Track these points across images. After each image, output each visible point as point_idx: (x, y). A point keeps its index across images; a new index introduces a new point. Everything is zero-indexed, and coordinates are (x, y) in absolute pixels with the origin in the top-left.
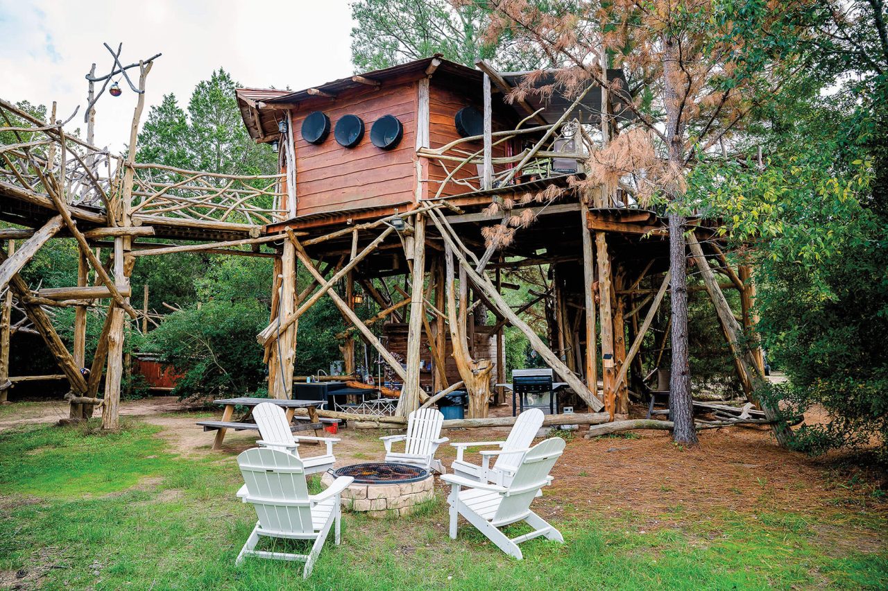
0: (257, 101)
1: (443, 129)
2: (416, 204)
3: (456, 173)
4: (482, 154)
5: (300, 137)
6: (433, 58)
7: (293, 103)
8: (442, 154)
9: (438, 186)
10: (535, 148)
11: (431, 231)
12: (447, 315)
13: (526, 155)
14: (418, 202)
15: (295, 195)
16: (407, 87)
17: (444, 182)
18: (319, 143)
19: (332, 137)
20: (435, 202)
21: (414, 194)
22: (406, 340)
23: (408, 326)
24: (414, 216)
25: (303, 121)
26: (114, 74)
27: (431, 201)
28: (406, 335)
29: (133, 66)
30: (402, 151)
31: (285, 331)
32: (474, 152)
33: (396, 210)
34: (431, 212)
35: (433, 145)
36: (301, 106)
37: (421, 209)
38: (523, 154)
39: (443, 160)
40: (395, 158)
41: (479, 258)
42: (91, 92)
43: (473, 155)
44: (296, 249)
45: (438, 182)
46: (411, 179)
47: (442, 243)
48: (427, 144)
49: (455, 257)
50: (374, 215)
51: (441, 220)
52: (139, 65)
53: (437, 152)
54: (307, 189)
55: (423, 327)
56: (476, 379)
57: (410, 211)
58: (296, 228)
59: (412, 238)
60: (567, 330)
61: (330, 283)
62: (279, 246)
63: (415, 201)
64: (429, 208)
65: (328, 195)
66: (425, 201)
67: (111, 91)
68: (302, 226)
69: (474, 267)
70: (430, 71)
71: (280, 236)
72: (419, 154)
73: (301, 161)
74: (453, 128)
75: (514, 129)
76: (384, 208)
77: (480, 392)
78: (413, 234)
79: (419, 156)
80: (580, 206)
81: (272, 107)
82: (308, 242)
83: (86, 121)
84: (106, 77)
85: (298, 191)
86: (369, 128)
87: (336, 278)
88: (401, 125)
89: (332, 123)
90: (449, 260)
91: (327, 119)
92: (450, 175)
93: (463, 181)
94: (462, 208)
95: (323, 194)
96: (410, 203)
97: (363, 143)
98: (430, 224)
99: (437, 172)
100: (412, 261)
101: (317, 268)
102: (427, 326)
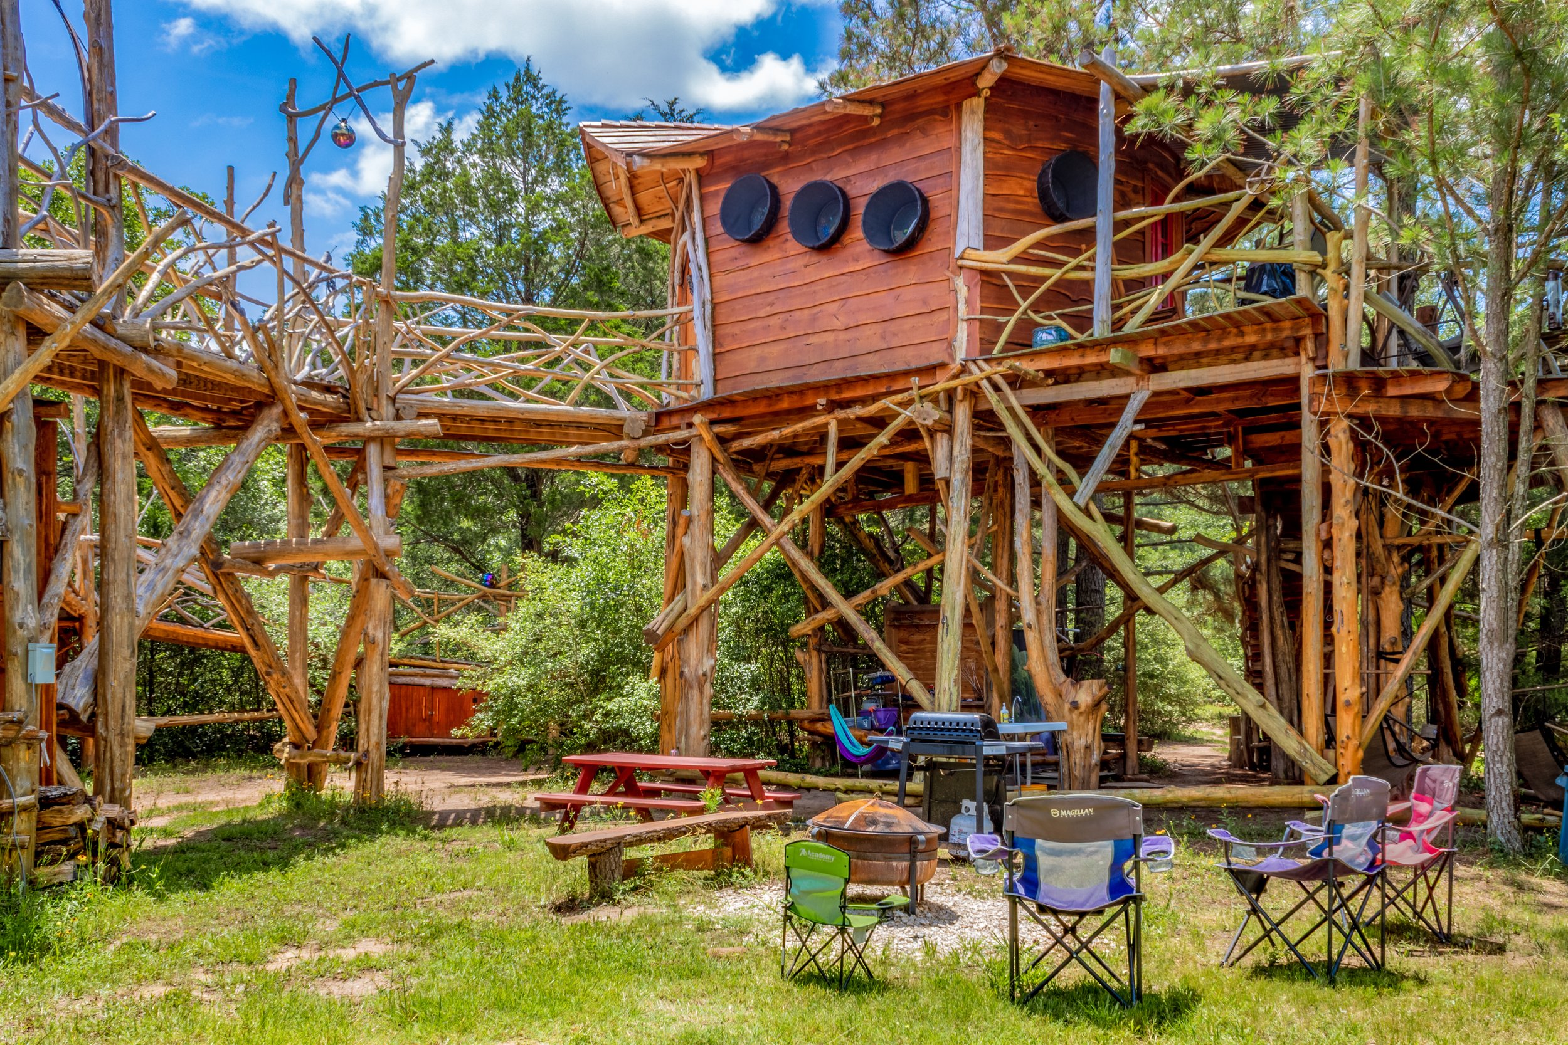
0: (630, 155)
1: (1011, 206)
2: (955, 367)
3: (1038, 299)
4: (1092, 258)
5: (717, 228)
6: (991, 58)
7: (702, 154)
8: (1010, 262)
9: (1000, 327)
10: (1206, 242)
11: (985, 420)
12: (1017, 590)
13: (1183, 259)
14: (958, 361)
15: (711, 349)
16: (938, 117)
17: (1013, 320)
18: (757, 240)
19: (784, 227)
20: (994, 363)
21: (950, 345)
22: (935, 637)
23: (938, 612)
24: (950, 394)
25: (722, 195)
26: (335, 100)
27: (985, 360)
28: (935, 627)
29: (376, 84)
30: (926, 257)
31: (696, 619)
32: (1075, 256)
33: (915, 380)
34: (985, 384)
35: (992, 242)
36: (718, 162)
37: (966, 379)
38: (1177, 256)
39: (1010, 274)
40: (909, 273)
41: (1082, 475)
42: (292, 140)
43: (1073, 262)
44: (714, 459)
45: (1002, 319)
46: (944, 316)
47: (1006, 442)
48: (978, 241)
49: (1032, 473)
50: (869, 390)
51: (1004, 399)
52: (388, 83)
53: (999, 259)
54: (734, 336)
55: (967, 612)
56: (1075, 715)
57: (942, 384)
58: (714, 416)
59: (946, 436)
60: (1278, 623)
61: (785, 527)
62: (682, 452)
63: (953, 359)
64: (982, 375)
65: (776, 349)
66: (974, 361)
67: (335, 137)
68: (727, 414)
69: (1071, 494)
70: (986, 81)
71: (682, 434)
72: (960, 262)
73: (720, 280)
74: (1032, 203)
75: (1162, 203)
76: (892, 376)
77: (1082, 742)
78: (949, 429)
79: (961, 268)
80: (1299, 364)
81: (658, 166)
82: (736, 446)
83: (286, 203)
84: (322, 108)
85: (715, 342)
86: (860, 208)
87: (795, 516)
88: (925, 201)
89: (782, 198)
90: (1021, 477)
91: (774, 189)
92: (1024, 305)
93: (1050, 318)
94: (1049, 373)
95: (767, 349)
96: (943, 365)
97: (846, 239)
98: (983, 406)
99: (999, 300)
100: (947, 482)
101: (754, 492)
102: (975, 609)
